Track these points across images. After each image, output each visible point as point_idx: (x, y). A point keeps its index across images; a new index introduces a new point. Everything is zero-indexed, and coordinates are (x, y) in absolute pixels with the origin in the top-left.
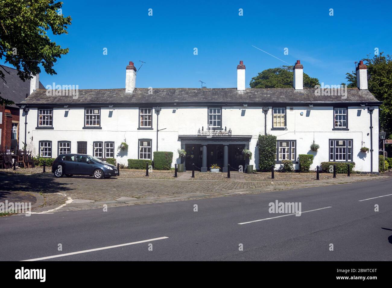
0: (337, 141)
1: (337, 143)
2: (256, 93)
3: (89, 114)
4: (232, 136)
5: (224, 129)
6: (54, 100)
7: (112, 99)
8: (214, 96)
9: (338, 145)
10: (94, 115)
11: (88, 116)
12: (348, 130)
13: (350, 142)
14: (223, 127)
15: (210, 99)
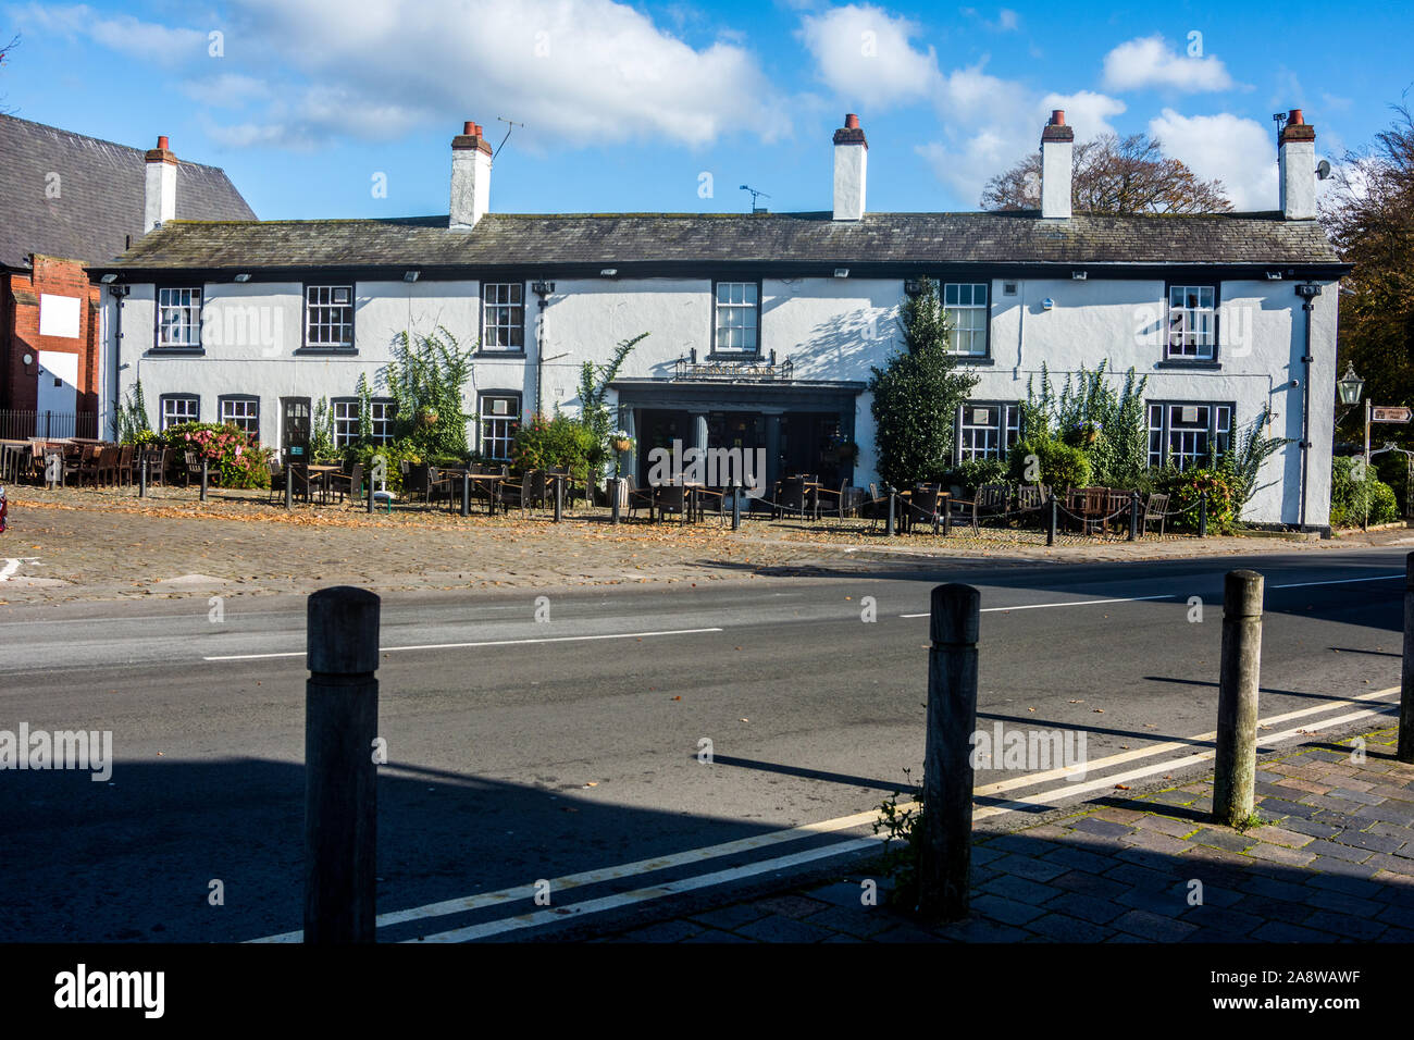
0: (1178, 406)
1: (1177, 415)
2: (895, 230)
3: (319, 305)
4: (794, 384)
5: (767, 357)
6: (211, 256)
7: (397, 252)
8: (743, 240)
9: (1177, 420)
10: (334, 309)
11: (314, 311)
12: (1219, 367)
13: (1223, 413)
14: (765, 353)
15: (724, 252)
